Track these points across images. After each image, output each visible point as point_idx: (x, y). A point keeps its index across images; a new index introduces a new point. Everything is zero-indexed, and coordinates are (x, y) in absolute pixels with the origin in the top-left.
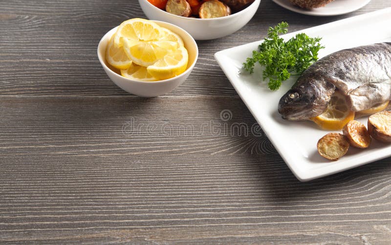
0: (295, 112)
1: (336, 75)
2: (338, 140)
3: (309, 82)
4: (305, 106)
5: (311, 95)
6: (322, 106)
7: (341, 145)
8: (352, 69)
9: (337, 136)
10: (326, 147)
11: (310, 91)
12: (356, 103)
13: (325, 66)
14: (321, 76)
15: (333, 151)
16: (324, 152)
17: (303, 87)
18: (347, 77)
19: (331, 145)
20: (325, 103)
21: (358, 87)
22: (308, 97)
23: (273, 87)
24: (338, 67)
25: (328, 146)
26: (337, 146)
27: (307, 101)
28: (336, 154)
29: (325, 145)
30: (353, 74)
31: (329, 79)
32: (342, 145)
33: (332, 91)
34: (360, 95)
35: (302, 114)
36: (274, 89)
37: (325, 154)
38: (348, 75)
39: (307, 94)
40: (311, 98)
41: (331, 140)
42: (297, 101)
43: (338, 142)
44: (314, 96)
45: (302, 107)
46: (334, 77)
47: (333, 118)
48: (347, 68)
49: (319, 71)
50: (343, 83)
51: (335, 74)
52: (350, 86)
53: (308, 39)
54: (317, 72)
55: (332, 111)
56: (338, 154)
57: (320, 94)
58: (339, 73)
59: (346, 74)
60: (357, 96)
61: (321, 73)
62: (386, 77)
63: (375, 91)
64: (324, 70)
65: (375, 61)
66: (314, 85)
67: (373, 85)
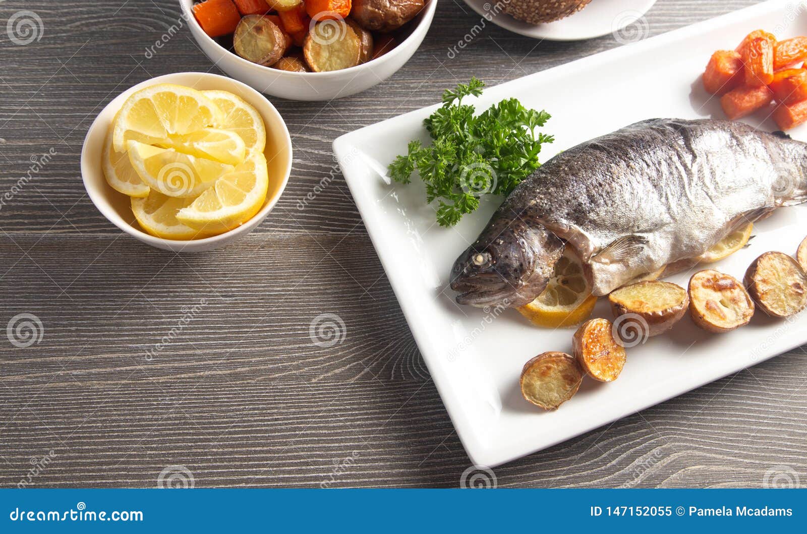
0: (482, 294)
1: (569, 216)
2: (560, 368)
3: (513, 232)
4: (501, 285)
5: (516, 264)
6: (535, 285)
7: (566, 377)
8: (602, 201)
9: (561, 361)
10: (537, 383)
11: (514, 255)
12: (602, 281)
13: (550, 194)
14: (541, 217)
15: (551, 390)
16: (532, 394)
17: (502, 242)
18: (590, 221)
19: (547, 379)
20: (542, 280)
21: (610, 245)
22: (509, 266)
23: (447, 220)
24: (575, 198)
25: (542, 380)
26: (557, 379)
27: (506, 275)
28: (555, 395)
29: (536, 378)
30: (602, 214)
31: (556, 225)
32: (569, 379)
33: (557, 254)
34: (612, 262)
35: (494, 300)
36: (448, 225)
37: (534, 396)
38: (592, 216)
39: (507, 261)
40: (516, 270)
41: (549, 368)
42: (486, 273)
43: (560, 371)
44: (521, 265)
45: (496, 287)
46: (564, 221)
47: (555, 305)
48: (592, 200)
49: (536, 205)
50: (582, 235)
51: (568, 214)
52: (595, 240)
53: (522, 113)
54: (530, 208)
55: (555, 288)
56: (560, 396)
57: (534, 262)
58: (575, 210)
59: (589, 213)
60: (606, 266)
61: (540, 210)
62: (666, 218)
63: (642, 250)
64: (546, 204)
65: (649, 179)
66: (523, 240)
67: (640, 237)
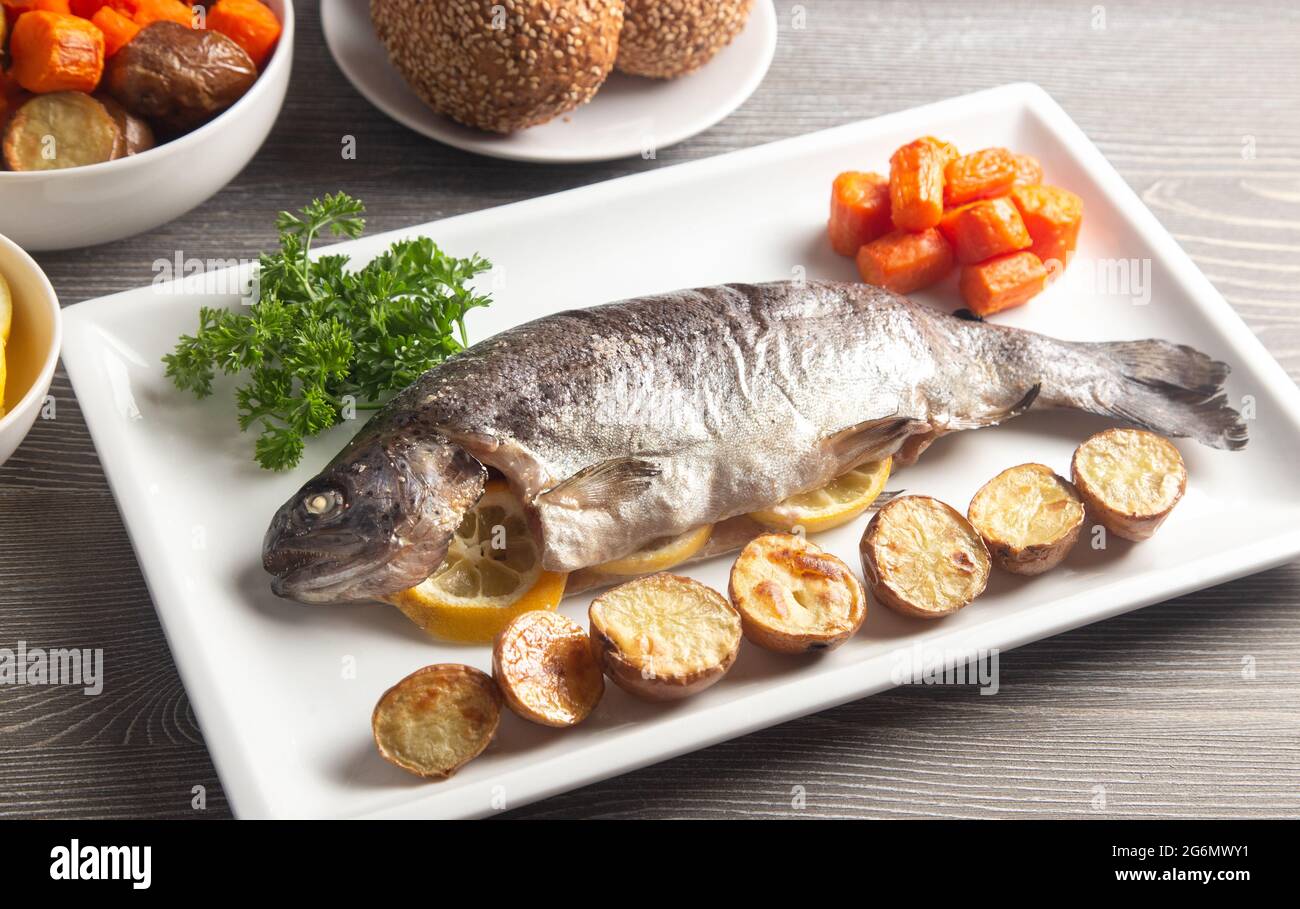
0: (319, 570)
1: (500, 421)
2: (458, 694)
3: (385, 449)
4: (358, 547)
5: (386, 505)
6: (425, 547)
7: (469, 714)
8: (567, 397)
9: (458, 679)
10: (409, 725)
11: (384, 488)
12: (560, 540)
13: (466, 384)
14: (444, 422)
15: (437, 739)
16: (396, 745)
17: (363, 468)
18: (543, 432)
19: (429, 717)
20: (440, 537)
21: (580, 475)
22: (372, 509)
23: (275, 458)
24: (512, 389)
25: (417, 719)
26: (452, 718)
27: (368, 526)
28: (445, 750)
29: (405, 714)
30: (567, 418)
31: (472, 438)
32: (475, 716)
33: (472, 488)
34: (585, 506)
35: (345, 581)
36: (279, 465)
37: (402, 751)
38: (547, 422)
40: (386, 517)
41: (433, 694)
42: (330, 527)
43: (457, 702)
44: (397, 506)
45: (347, 552)
46: (490, 431)
47: (474, 595)
48: (547, 392)
49: (436, 403)
50: (525, 456)
51: (498, 418)
54: (426, 408)
55: (477, 567)
56: (455, 750)
57: (423, 500)
58: (513, 412)
59: (541, 415)
60: (570, 511)
61: (443, 410)
62: (698, 430)
63: (647, 487)
64: (455, 400)
65: (668, 362)
66: (404, 462)
67: (644, 464)
